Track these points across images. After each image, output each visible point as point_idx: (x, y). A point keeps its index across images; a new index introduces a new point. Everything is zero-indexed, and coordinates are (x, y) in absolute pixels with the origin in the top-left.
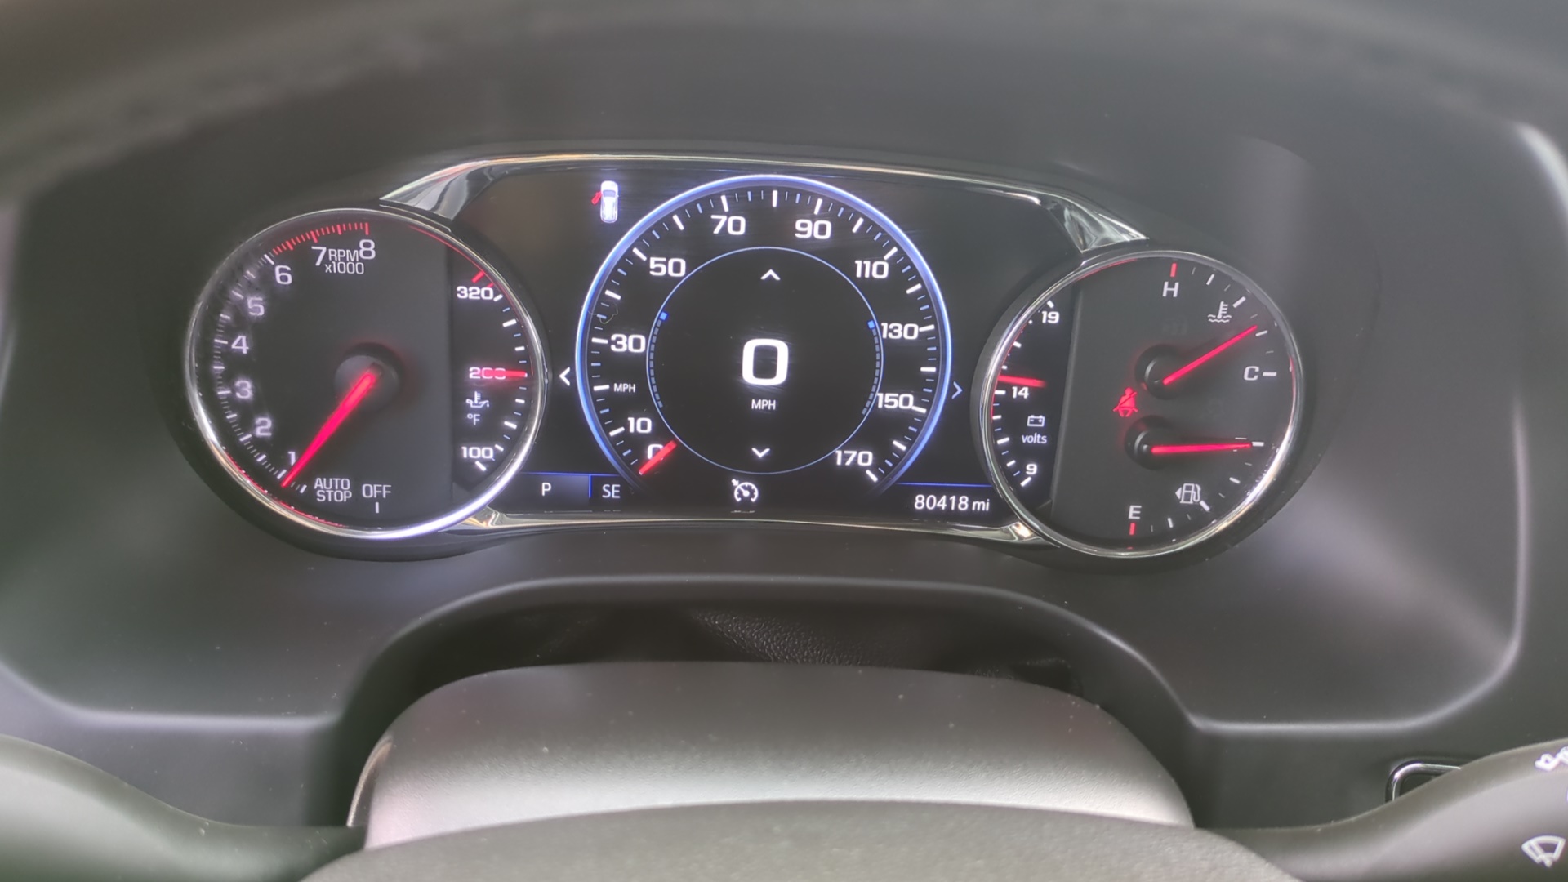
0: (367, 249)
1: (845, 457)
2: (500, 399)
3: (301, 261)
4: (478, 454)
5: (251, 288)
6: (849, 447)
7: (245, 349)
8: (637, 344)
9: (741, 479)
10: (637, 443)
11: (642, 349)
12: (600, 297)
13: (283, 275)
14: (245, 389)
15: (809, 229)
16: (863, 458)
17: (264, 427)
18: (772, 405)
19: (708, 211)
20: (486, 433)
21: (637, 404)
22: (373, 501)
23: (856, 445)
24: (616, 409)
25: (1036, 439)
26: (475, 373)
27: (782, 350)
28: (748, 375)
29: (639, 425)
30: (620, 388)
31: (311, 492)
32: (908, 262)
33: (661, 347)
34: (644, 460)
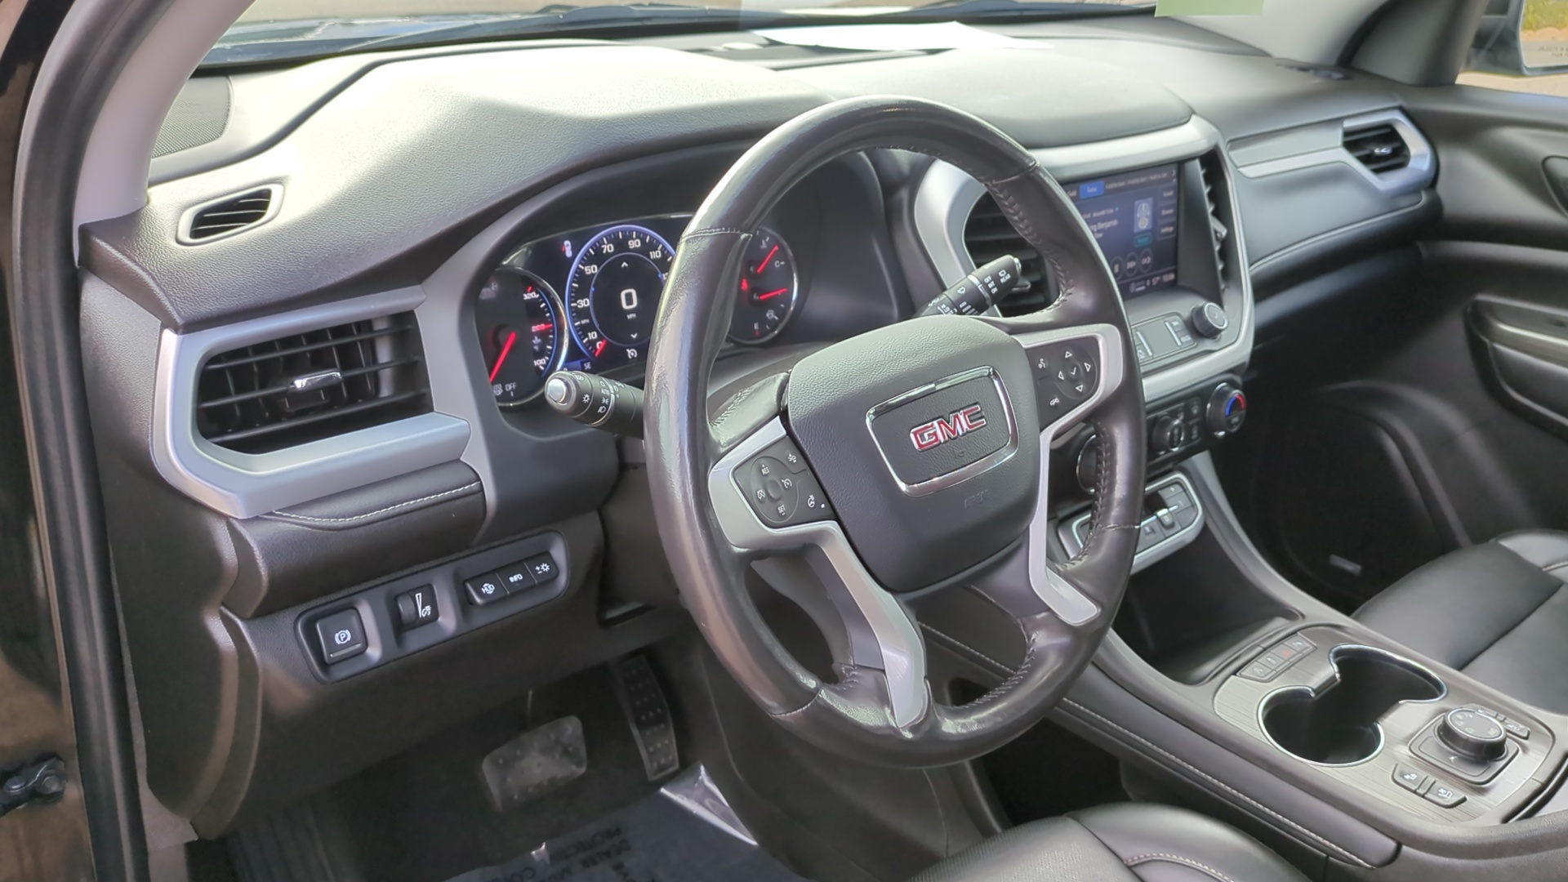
0: (495, 286)
2: (545, 336)
4: (540, 362)
8: (586, 303)
9: (630, 348)
10: (592, 343)
11: (588, 304)
12: (571, 287)
15: (634, 244)
18: (634, 315)
19: (600, 245)
20: (543, 352)
21: (590, 327)
22: (510, 392)
24: (585, 330)
26: (535, 328)
27: (633, 292)
28: (625, 306)
29: (593, 335)
30: (584, 322)
32: (666, 249)
33: (594, 302)
34: (596, 349)
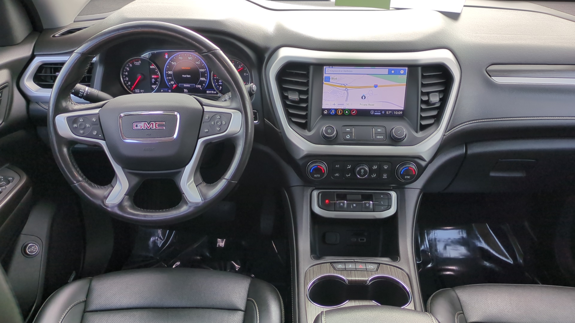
0: (140, 62)
1: (197, 86)
2: (156, 79)
3: (133, 64)
4: (154, 86)
5: (127, 67)
6: (198, 85)
7: (127, 74)
8: (171, 73)
9: (185, 89)
10: (172, 85)
12: (166, 67)
13: (131, 65)
14: (127, 79)
15: (190, 58)
16: (200, 86)
17: (129, 83)
19: (178, 56)
20: (155, 84)
21: (172, 80)
23: (199, 85)
24: (170, 80)
25: (220, 83)
26: (153, 76)
29: (173, 83)
30: (170, 78)
31: (135, 91)
32: (202, 62)
33: (174, 73)
34: (173, 87)
